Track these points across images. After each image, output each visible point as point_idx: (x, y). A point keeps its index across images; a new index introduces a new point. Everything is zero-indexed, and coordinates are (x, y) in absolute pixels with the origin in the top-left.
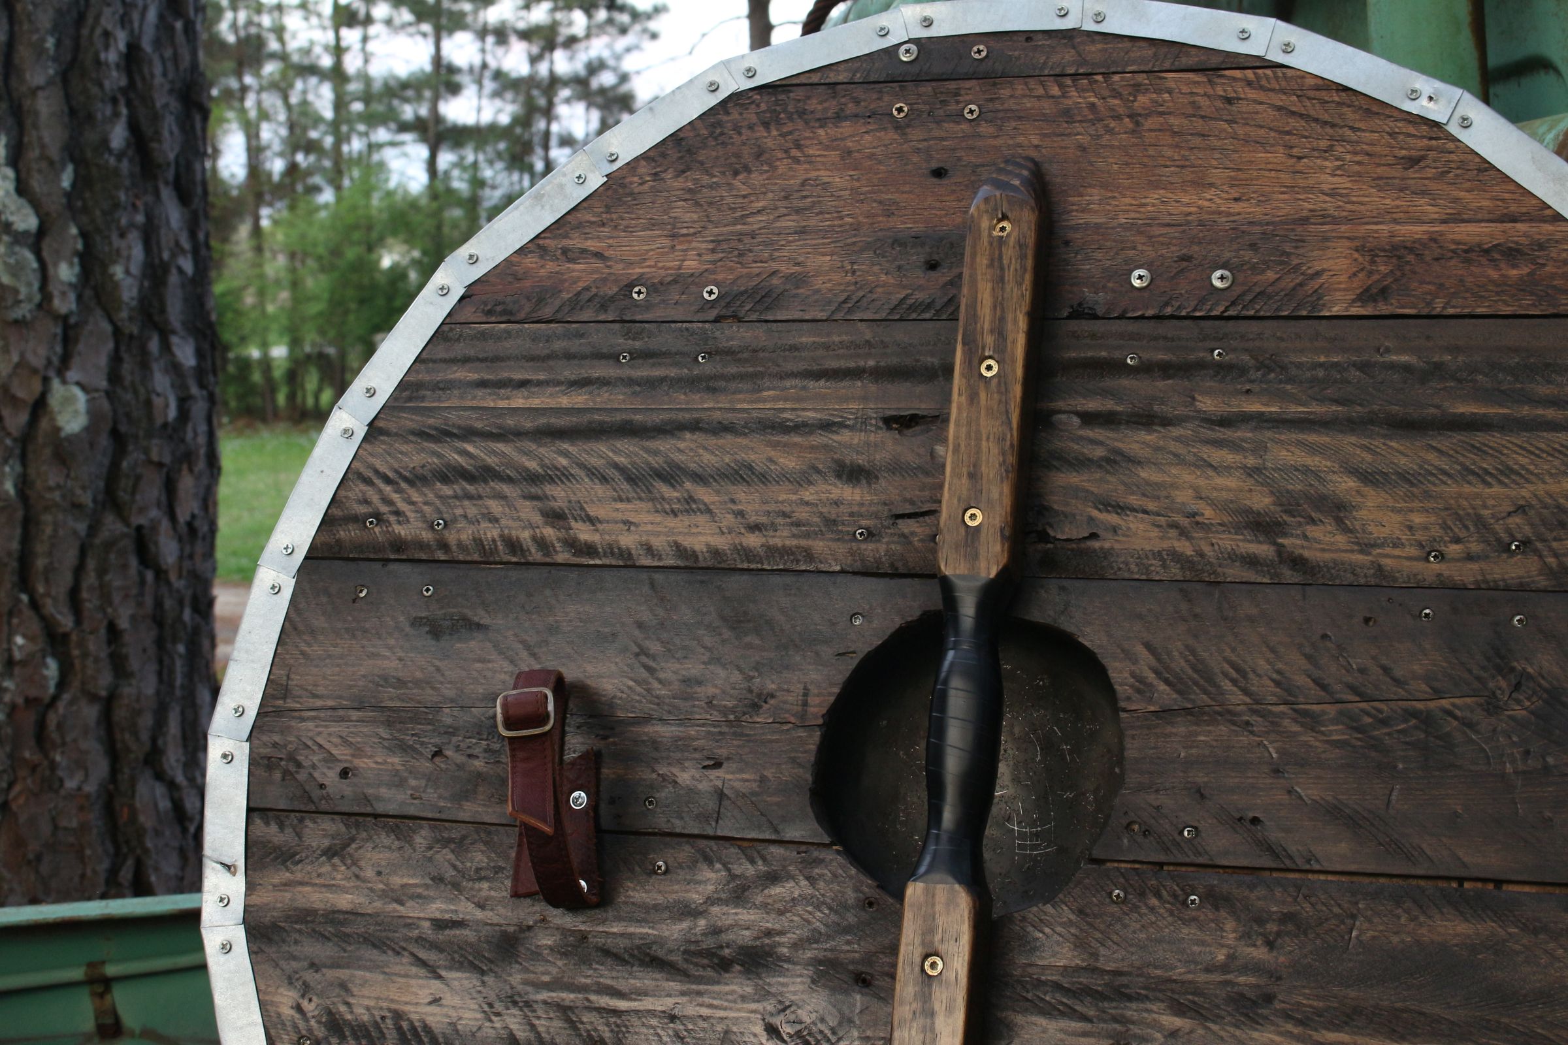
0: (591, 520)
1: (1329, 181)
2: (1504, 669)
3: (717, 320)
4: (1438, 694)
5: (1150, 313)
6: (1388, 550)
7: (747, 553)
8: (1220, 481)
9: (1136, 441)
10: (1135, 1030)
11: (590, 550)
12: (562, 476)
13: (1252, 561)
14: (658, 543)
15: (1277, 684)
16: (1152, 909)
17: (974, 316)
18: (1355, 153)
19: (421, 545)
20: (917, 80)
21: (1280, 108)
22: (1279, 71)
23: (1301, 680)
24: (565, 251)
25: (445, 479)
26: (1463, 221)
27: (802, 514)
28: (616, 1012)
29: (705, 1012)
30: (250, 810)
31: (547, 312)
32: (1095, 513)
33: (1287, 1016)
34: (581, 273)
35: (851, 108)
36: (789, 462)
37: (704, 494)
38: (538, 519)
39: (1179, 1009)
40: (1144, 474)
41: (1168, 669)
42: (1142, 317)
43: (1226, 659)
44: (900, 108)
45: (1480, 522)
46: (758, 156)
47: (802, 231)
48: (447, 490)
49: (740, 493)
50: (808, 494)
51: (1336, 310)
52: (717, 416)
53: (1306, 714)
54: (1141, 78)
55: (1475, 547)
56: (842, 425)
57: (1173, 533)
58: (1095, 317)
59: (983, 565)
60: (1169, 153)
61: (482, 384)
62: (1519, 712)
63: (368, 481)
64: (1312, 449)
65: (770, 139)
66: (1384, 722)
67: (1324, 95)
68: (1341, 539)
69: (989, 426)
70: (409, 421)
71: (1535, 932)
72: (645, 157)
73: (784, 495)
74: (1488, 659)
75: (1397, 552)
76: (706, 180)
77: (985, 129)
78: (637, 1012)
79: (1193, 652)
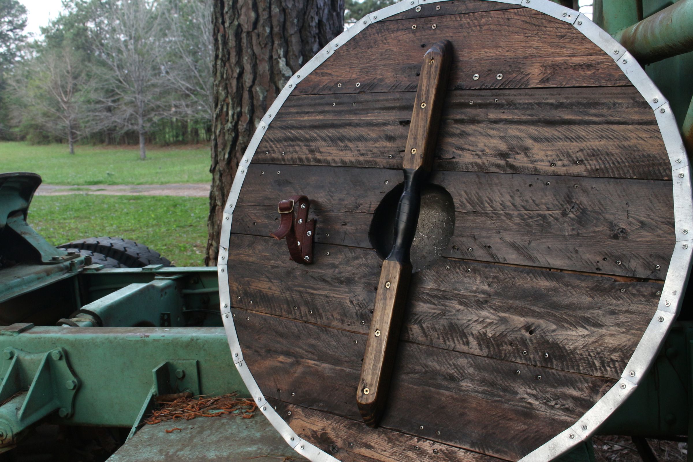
0: (321, 152)
1: (535, 44)
2: (570, 202)
3: (359, 93)
4: (549, 209)
5: (478, 88)
6: (539, 163)
7: (359, 162)
8: (492, 141)
9: (469, 128)
10: (448, 308)
11: (319, 161)
12: (314, 139)
13: (498, 166)
14: (337, 159)
15: (501, 204)
16: (457, 273)
17: (421, 90)
18: (545, 35)
19: (278, 159)
20: (420, 17)
21: (523, 21)
22: (524, 9)
23: (508, 204)
24: (322, 73)
25: (286, 141)
26: (575, 56)
27: (375, 150)
28: (313, 294)
29: (335, 295)
30: (231, 233)
31: (315, 92)
32: (455, 151)
33: (491, 308)
34: (325, 80)
35: (401, 27)
36: (373, 135)
37: (350, 145)
38: (307, 152)
39: (461, 303)
40: (470, 138)
41: (470, 199)
42: (475, 89)
43: (488, 198)
44: (414, 27)
45: (568, 155)
46: (375, 43)
47: (384, 65)
48: (286, 144)
49: (359, 144)
50: (377, 145)
51: (532, 86)
52: (356, 121)
53: (508, 214)
54: (484, 13)
55: (566, 162)
56: (389, 124)
57: (477, 157)
58: (462, 89)
59: (414, 165)
60: (489, 37)
61: (297, 113)
62: (572, 216)
63: (267, 141)
64: (520, 131)
65: (379, 37)
66: (531, 217)
67: (537, 16)
68: (526, 159)
69: (421, 123)
70: (278, 124)
71: (568, 286)
72: (345, 45)
73: (371, 145)
74: (565, 198)
75: (542, 164)
76: (360, 51)
77: (438, 32)
78: (318, 294)
79: (478, 194)
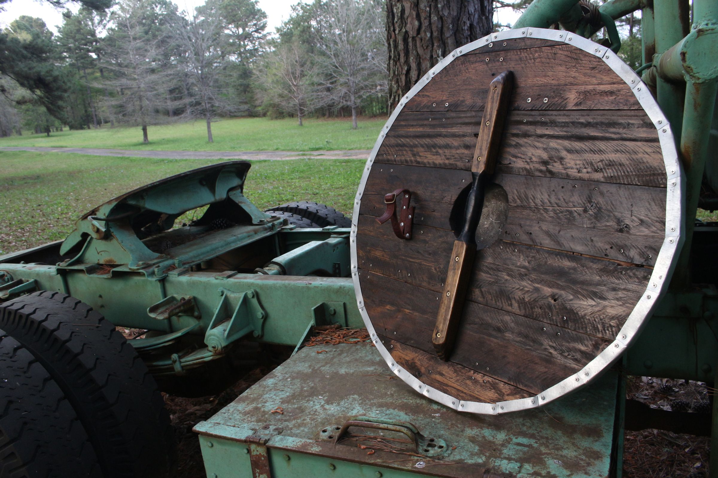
0: (420, 156)
1: (573, 74)
2: (590, 202)
3: (447, 111)
4: (574, 206)
5: (530, 109)
6: (570, 170)
7: (445, 164)
8: (538, 151)
9: (522, 141)
10: (499, 278)
11: (418, 162)
12: (416, 146)
13: (541, 171)
14: (430, 161)
15: (541, 201)
16: (507, 252)
17: (487, 111)
18: (581, 67)
19: (392, 161)
20: (492, 52)
21: (566, 55)
22: (567, 46)
23: (546, 201)
24: (423, 95)
25: (397, 146)
26: (602, 84)
27: (456, 156)
28: (411, 262)
29: (425, 264)
30: (359, 214)
31: (418, 109)
32: (511, 158)
33: (529, 280)
34: (425, 101)
35: (478, 60)
36: (456, 144)
37: (440, 151)
38: (411, 155)
39: (509, 275)
40: (522, 149)
41: (520, 196)
42: (528, 110)
43: (532, 195)
44: (487, 59)
45: (592, 164)
46: (460, 72)
47: (466, 90)
48: (397, 149)
49: (446, 151)
50: (458, 152)
51: (569, 108)
52: (444, 133)
53: (546, 209)
54: (537, 49)
55: (589, 170)
56: (466, 136)
57: (526, 163)
58: (519, 110)
59: (479, 170)
60: (541, 68)
61: (405, 126)
62: (591, 212)
63: (385, 147)
64: (558, 144)
65: (463, 68)
66: (562, 212)
67: (576, 51)
68: (561, 166)
69: (485, 137)
70: (393, 133)
71: (583, 267)
72: (439, 73)
73: (454, 151)
74: (587, 199)
75: (572, 170)
76: (450, 78)
77: (504, 64)
78: (414, 262)
79: (525, 193)
